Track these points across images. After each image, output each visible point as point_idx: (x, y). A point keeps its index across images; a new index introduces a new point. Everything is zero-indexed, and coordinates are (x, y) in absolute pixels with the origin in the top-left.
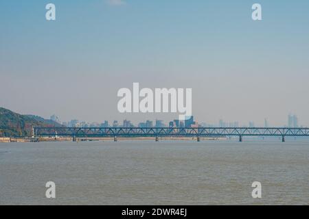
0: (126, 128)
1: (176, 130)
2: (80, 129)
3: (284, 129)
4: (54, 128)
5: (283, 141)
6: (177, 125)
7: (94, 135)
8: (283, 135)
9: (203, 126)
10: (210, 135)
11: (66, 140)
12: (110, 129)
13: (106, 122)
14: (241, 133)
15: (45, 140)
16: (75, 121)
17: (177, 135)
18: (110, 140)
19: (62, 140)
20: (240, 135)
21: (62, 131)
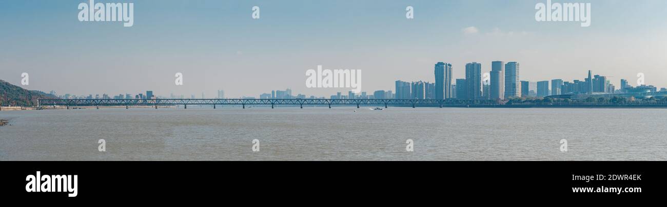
0: (105, 100)
1: (140, 101)
2: (72, 100)
3: (215, 100)
4: (53, 100)
5: (215, 108)
6: (141, 97)
7: (82, 105)
8: (215, 104)
9: (159, 98)
10: (164, 104)
11: (62, 108)
12: (94, 100)
13: (91, 96)
14: (185, 103)
15: (47, 109)
16: (68, 95)
17: (141, 104)
18: (94, 108)
19: (59, 108)
20: (185, 104)
21: (59, 102)
